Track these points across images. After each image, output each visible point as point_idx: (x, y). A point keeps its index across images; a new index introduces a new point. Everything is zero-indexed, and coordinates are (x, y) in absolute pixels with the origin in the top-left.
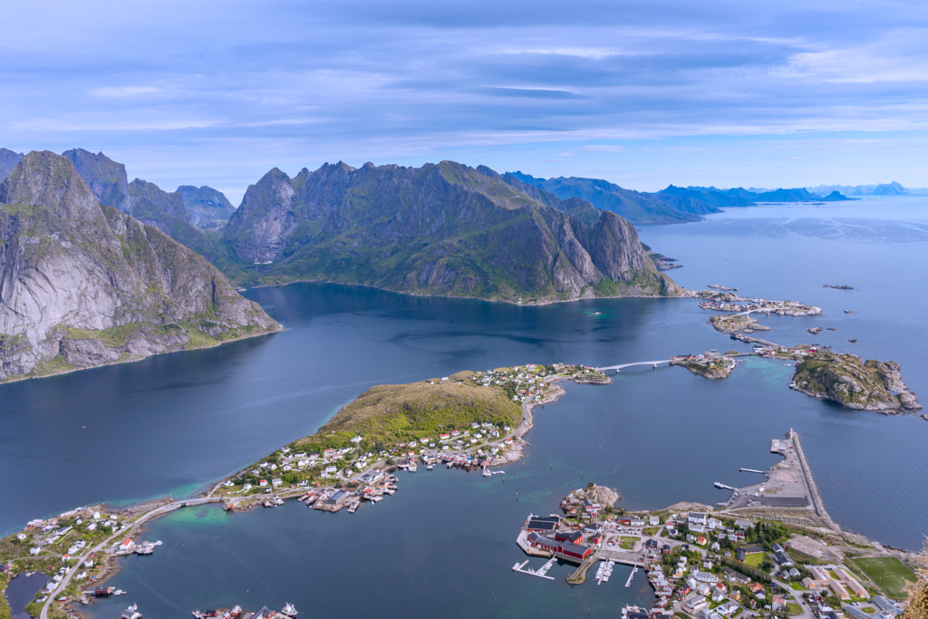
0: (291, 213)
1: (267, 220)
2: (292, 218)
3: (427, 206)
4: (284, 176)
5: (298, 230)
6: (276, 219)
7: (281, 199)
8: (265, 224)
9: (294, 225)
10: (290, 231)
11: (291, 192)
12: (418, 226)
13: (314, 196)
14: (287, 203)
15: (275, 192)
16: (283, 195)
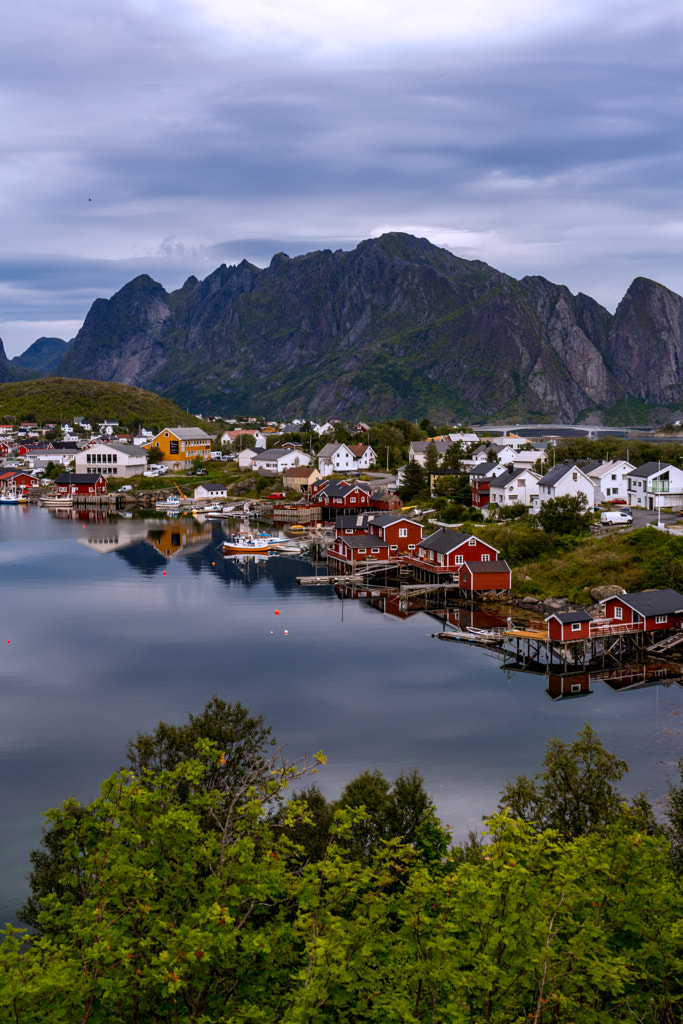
0: (158, 344)
1: (120, 356)
2: (160, 352)
3: (348, 304)
4: (158, 289)
5: (165, 368)
6: (134, 353)
7: (146, 323)
8: (116, 361)
9: (161, 362)
10: (153, 370)
11: (164, 313)
12: (331, 336)
13: (198, 317)
14: (155, 331)
15: (138, 312)
16: (152, 317)
